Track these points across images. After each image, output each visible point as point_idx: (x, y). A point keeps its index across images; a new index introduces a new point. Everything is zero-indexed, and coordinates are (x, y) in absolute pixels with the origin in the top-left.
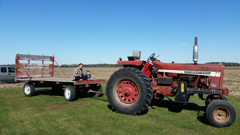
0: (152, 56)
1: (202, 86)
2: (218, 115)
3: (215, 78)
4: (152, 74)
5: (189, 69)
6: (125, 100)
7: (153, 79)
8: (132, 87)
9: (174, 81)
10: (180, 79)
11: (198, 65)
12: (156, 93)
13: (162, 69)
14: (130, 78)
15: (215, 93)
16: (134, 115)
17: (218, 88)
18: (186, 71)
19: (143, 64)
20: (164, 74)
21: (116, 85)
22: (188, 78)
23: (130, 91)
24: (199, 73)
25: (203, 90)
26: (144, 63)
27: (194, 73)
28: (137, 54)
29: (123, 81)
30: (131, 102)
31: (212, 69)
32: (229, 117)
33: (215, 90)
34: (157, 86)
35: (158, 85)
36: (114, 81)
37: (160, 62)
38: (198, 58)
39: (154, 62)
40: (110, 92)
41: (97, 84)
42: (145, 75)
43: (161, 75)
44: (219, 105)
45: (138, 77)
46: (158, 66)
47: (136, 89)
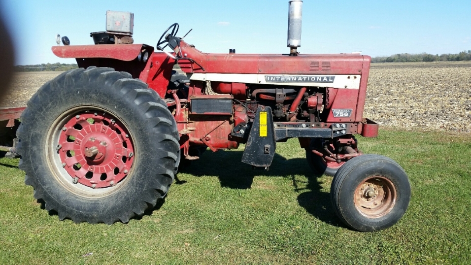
0: (170, 32)
1: (309, 117)
2: (364, 196)
3: (346, 92)
4: (171, 86)
5: (277, 69)
6: (89, 175)
7: (178, 101)
8: (109, 133)
9: (236, 106)
10: (252, 98)
11: (302, 57)
12: (186, 144)
13: (201, 71)
14: (101, 105)
15: (344, 132)
16: (121, 222)
17: (353, 121)
18: (270, 77)
19: (143, 54)
20: (208, 85)
21: (51, 129)
22: (274, 95)
23: (103, 149)
24: (303, 81)
25: (313, 125)
26: (147, 54)
27: (291, 81)
28: (121, 23)
29: (78, 116)
30: (112, 182)
31: (340, 68)
32: (394, 200)
33: (344, 125)
34: (189, 123)
35: (193, 118)
36: (43, 118)
37: (196, 49)
38: (300, 38)
39: (177, 50)
40: (34, 156)
41: (7, 121)
42: (154, 93)
43: (200, 89)
44: (371, 172)
45: (128, 100)
46: (192, 62)
47: (125, 139)
